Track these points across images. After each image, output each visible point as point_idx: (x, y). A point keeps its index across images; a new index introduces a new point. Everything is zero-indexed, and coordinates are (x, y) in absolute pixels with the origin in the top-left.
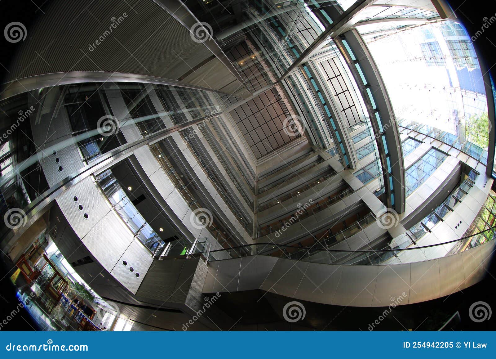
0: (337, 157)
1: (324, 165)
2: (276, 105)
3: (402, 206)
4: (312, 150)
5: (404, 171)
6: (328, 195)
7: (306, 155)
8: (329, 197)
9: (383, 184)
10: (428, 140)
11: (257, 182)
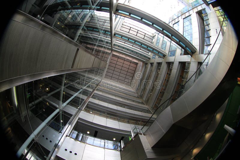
0: (157, 57)
1: (155, 64)
2: (119, 60)
3: (194, 48)
4: (146, 64)
5: (183, 36)
6: (166, 73)
7: (146, 68)
8: (168, 73)
9: (180, 48)
10: (180, 18)
11: (137, 93)
